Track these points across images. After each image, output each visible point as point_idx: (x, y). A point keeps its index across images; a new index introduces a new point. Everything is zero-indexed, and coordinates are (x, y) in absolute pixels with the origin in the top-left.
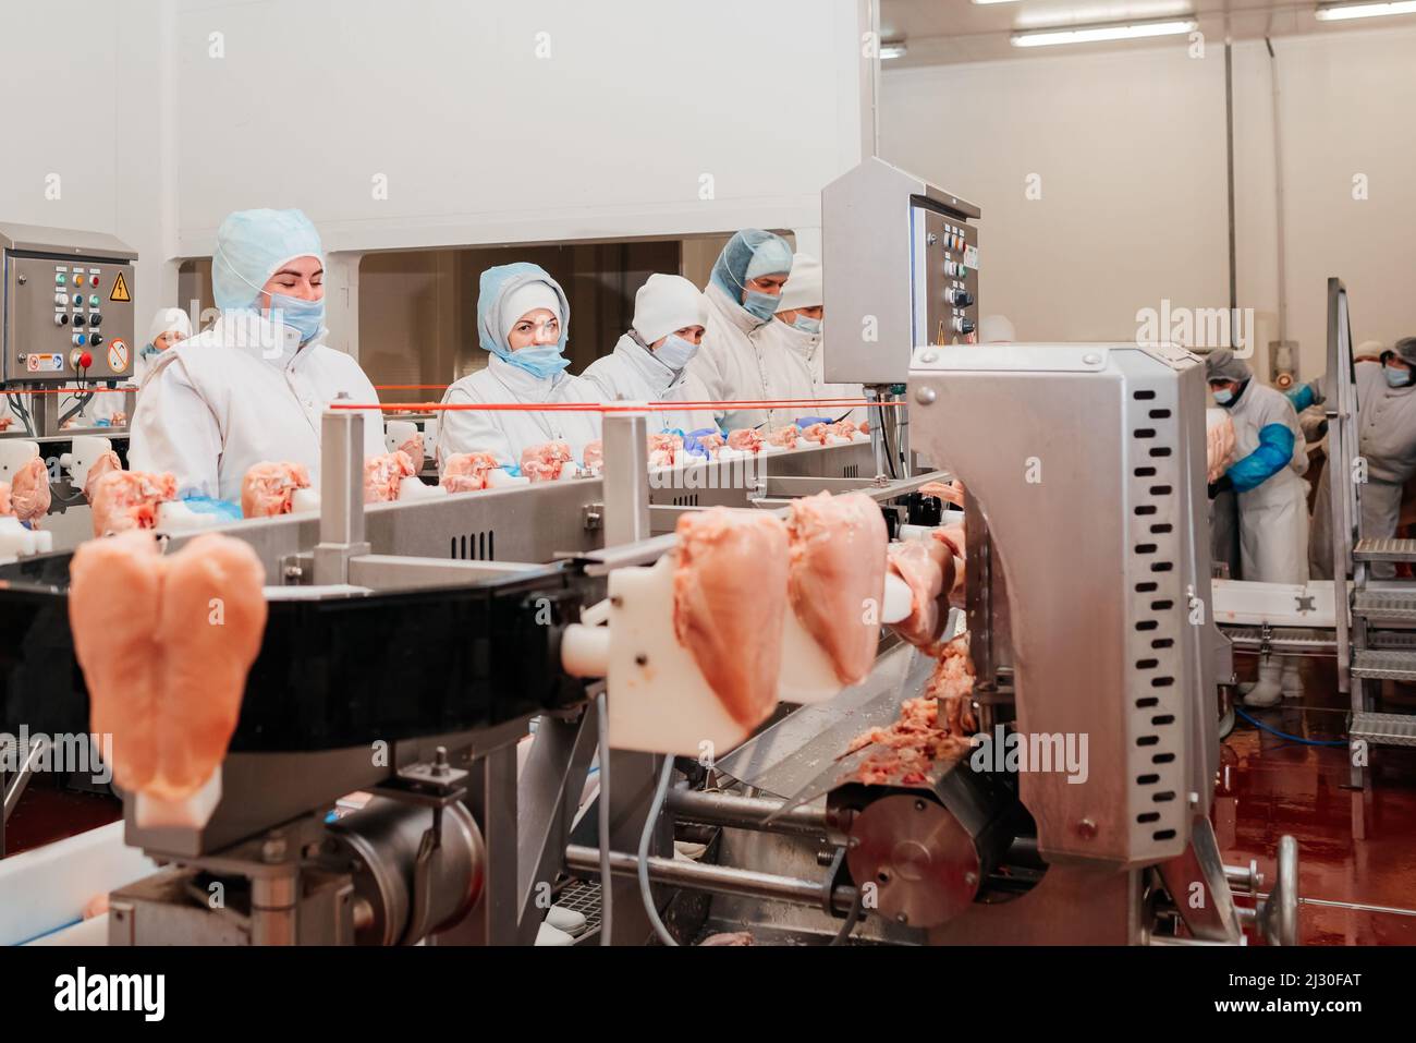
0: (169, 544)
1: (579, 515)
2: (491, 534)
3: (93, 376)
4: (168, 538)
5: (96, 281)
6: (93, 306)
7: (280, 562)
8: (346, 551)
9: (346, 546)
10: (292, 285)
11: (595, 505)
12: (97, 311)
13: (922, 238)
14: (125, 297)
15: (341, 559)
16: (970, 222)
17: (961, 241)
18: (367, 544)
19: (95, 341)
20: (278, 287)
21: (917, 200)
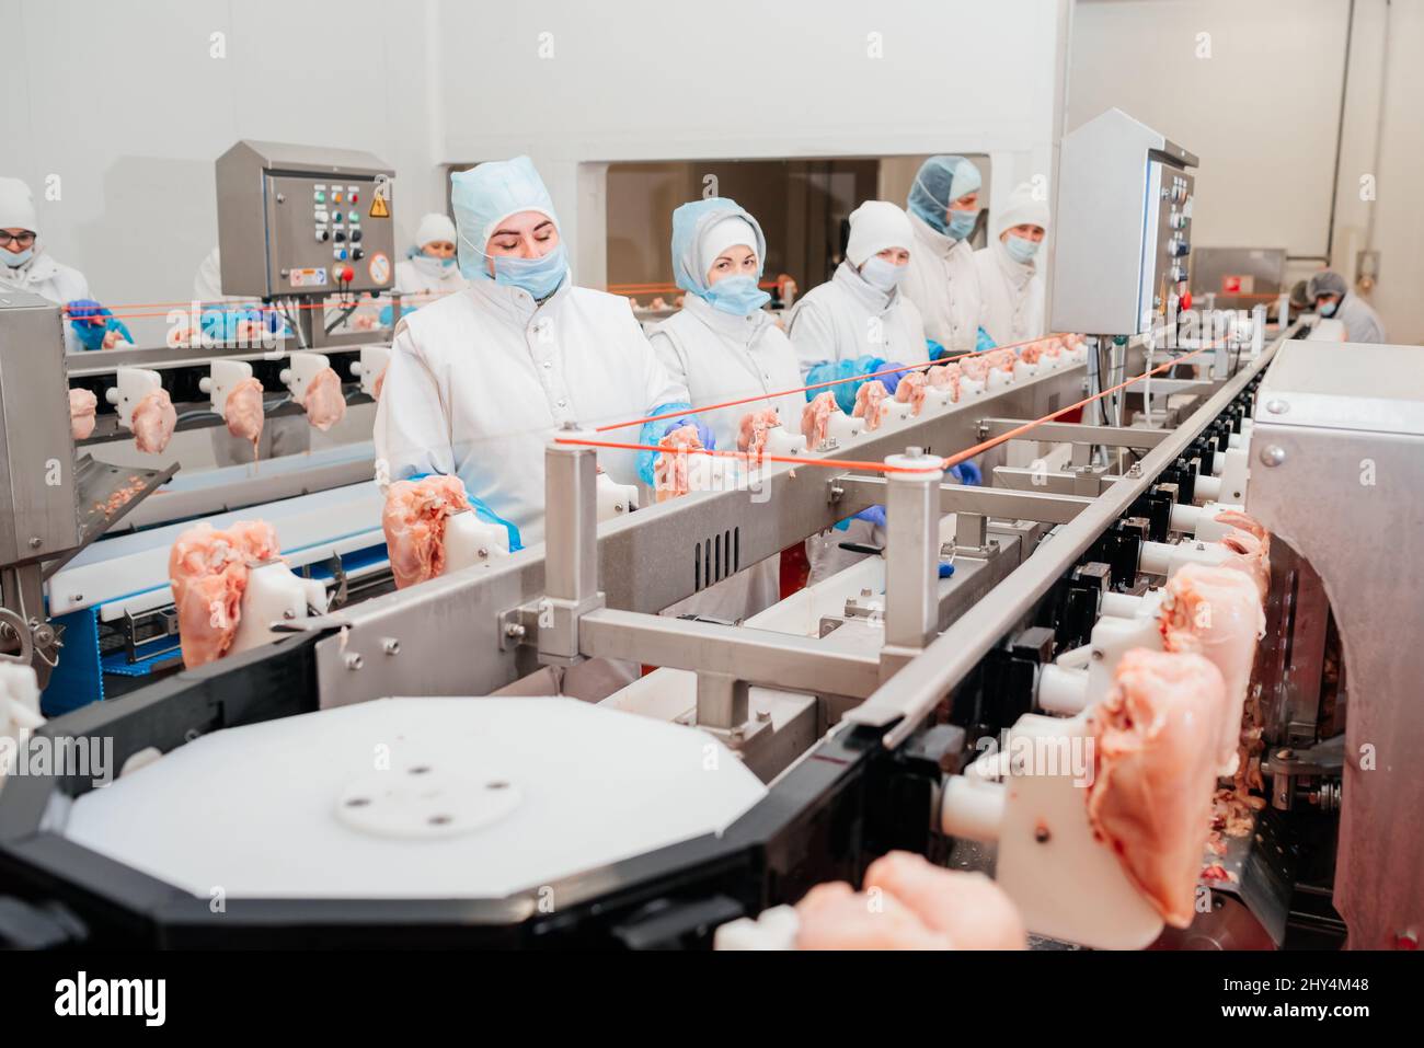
0: (350, 637)
1: (823, 488)
2: (736, 530)
3: (356, 288)
4: (349, 627)
5: (355, 199)
6: (353, 222)
7: (499, 620)
8: (576, 609)
9: (576, 604)
10: (514, 246)
11: (839, 478)
12: (357, 227)
13: (1156, 191)
14: (384, 212)
15: (570, 620)
16: (1188, 170)
17: (1185, 191)
18: (601, 594)
19: (357, 256)
20: (500, 250)
21: (1155, 155)
